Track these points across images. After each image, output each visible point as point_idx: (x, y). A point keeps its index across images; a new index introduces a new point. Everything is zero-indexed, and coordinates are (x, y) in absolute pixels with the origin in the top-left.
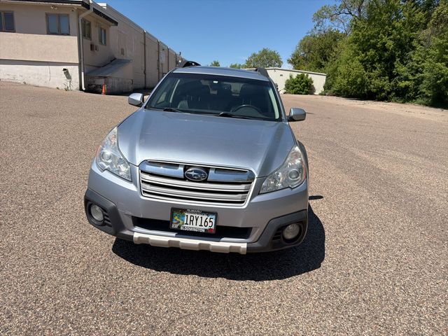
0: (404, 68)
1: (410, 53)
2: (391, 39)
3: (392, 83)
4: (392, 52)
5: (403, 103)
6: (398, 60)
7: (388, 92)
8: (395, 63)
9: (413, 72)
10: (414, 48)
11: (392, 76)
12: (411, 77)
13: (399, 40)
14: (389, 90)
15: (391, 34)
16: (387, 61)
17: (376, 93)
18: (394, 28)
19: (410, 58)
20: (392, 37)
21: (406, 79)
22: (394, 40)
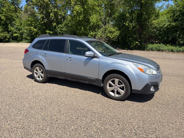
0: (13, 29)
1: (14, 22)
2: (3, 16)
3: (9, 35)
4: (5, 21)
5: (17, 43)
6: (9, 25)
7: (8, 38)
8: (9, 26)
9: (17, 30)
10: (14, 20)
11: (9, 32)
12: (18, 32)
13: (7, 16)
14: (9, 38)
15: (3, 13)
16: (3, 25)
17: (3, 39)
18: (2, 11)
19: (14, 24)
20: (3, 15)
21: (16, 33)
22: (4, 16)
